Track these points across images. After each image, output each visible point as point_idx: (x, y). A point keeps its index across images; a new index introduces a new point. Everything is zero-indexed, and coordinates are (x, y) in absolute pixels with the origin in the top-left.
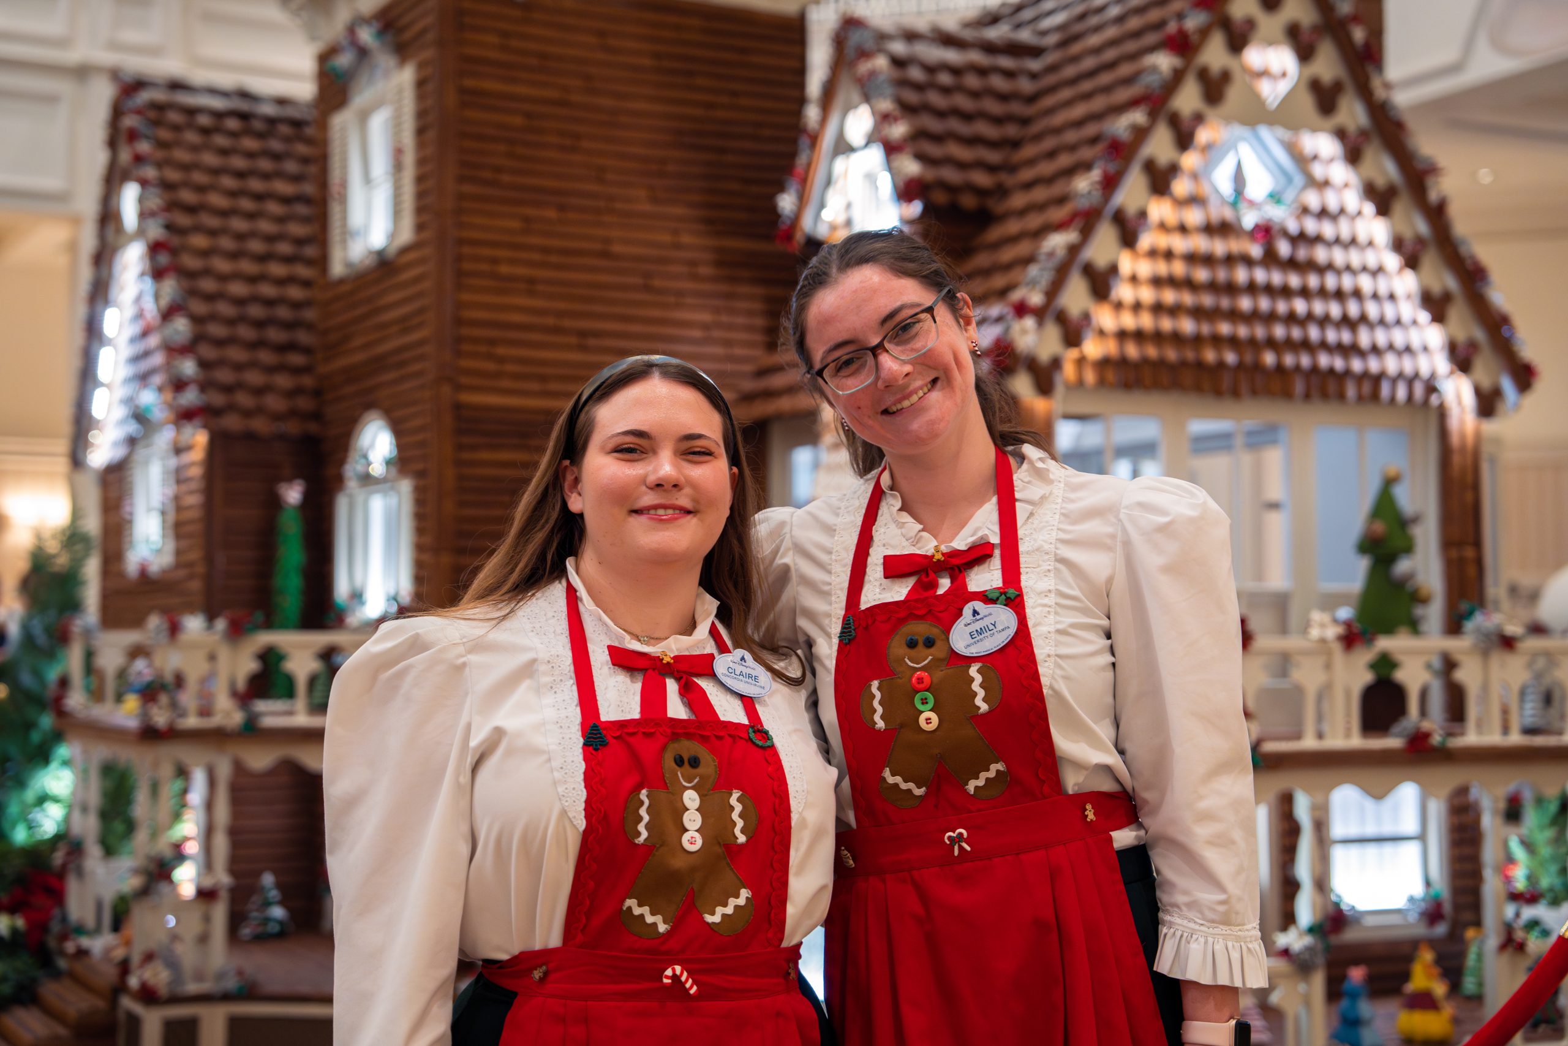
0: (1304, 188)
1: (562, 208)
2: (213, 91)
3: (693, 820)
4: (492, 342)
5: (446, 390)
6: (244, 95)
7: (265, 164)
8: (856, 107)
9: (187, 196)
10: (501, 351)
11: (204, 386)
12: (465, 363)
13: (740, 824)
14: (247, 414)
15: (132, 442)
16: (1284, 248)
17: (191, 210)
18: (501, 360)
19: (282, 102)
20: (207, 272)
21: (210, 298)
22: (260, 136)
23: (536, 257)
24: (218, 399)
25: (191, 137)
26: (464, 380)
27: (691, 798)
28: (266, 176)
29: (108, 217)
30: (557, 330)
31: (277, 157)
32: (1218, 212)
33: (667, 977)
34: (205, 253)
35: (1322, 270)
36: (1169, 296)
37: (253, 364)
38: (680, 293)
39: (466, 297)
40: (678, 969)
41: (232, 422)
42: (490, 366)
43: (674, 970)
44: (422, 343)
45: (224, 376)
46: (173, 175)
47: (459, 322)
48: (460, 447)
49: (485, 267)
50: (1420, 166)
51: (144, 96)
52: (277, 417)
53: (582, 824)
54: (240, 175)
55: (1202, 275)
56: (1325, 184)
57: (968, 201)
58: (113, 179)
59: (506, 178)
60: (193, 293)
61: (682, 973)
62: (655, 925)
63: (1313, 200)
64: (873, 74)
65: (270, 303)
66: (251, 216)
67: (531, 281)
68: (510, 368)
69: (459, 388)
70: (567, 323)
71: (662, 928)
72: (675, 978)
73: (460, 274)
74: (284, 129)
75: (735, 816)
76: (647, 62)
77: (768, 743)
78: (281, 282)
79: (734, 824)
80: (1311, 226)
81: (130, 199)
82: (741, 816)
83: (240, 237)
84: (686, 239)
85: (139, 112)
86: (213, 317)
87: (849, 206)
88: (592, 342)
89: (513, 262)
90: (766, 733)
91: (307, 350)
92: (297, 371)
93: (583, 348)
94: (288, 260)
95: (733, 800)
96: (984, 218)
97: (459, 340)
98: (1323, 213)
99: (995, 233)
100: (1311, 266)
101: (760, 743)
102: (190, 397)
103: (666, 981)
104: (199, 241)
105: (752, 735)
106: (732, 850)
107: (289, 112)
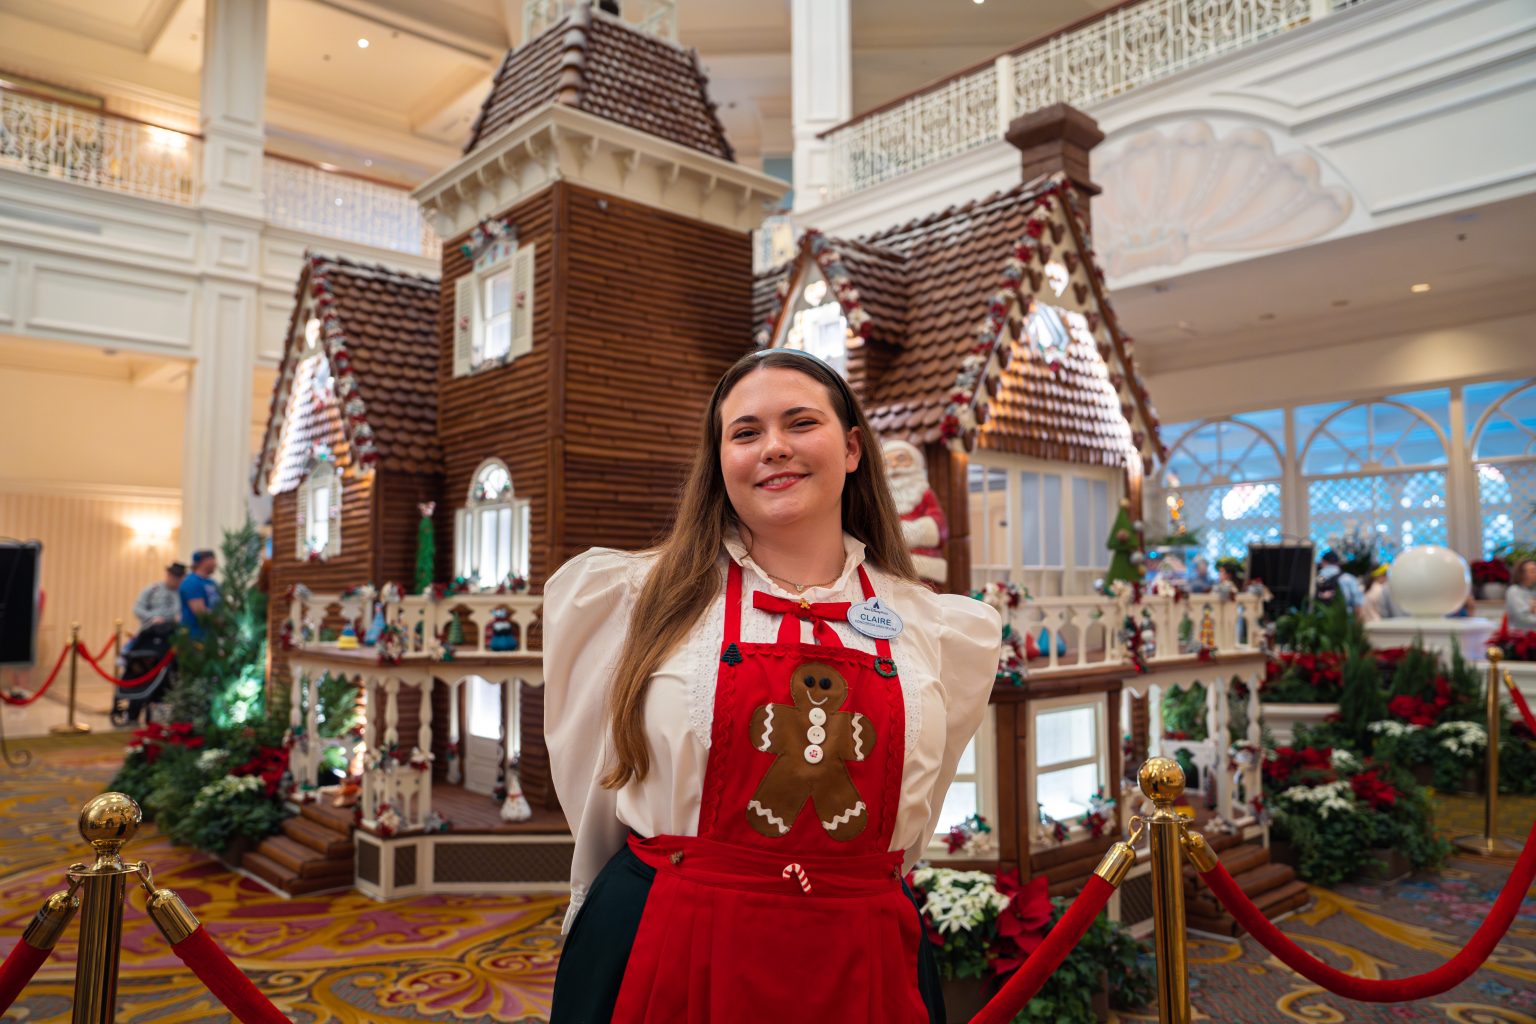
0: (1069, 344)
1: (624, 335)
2: (364, 267)
3: (816, 735)
4: (585, 414)
5: (559, 442)
6: (382, 270)
7: (397, 311)
8: (814, 282)
9: (353, 326)
10: (590, 420)
11: (376, 441)
12: (571, 427)
13: (859, 743)
14: (401, 459)
15: (303, 478)
16: (1063, 375)
17: (357, 335)
18: (590, 425)
19: (403, 276)
20: (369, 372)
21: (372, 388)
22: (393, 294)
23: (610, 363)
24: (384, 450)
25: (353, 292)
26: (569, 437)
27: (817, 716)
28: (398, 318)
29: (294, 340)
30: (622, 409)
31: (403, 307)
32: (1037, 353)
33: (787, 872)
34: (367, 361)
35: (1080, 388)
36: (1019, 398)
37: (401, 429)
38: (687, 390)
39: (571, 386)
40: (798, 867)
41: (392, 464)
42: (583, 429)
43: (794, 867)
44: (543, 412)
45: (385, 435)
46: (346, 315)
47: (567, 401)
48: (567, 480)
49: (581, 368)
50: (1121, 336)
51: (326, 267)
52: (418, 462)
53: (708, 744)
54: (383, 316)
55: (1031, 387)
56: (1077, 342)
57: (890, 339)
58: (299, 316)
59: (593, 314)
60: (362, 384)
61: (800, 872)
62: (776, 826)
63: (1073, 349)
64: (830, 263)
65: (407, 392)
66: (392, 340)
67: (607, 378)
68: (594, 431)
69: (566, 442)
70: (626, 405)
71: (783, 829)
72: (793, 874)
73: (568, 371)
74: (405, 291)
75: (856, 736)
76: (671, 252)
77: (892, 673)
78: (412, 380)
79: (855, 743)
80: (1074, 364)
81: (312, 329)
82: (861, 736)
83: (387, 352)
84: (690, 358)
85: (323, 276)
86: (376, 400)
87: (802, 341)
88: (640, 417)
89: (597, 366)
90: (892, 664)
91: (433, 422)
92: (426, 434)
93: (635, 421)
94: (415, 367)
95: (855, 722)
96: (898, 350)
97: (567, 412)
98: (1078, 358)
99: (907, 358)
100: (1074, 387)
101: (884, 673)
102: (367, 448)
103: (785, 875)
104: (363, 353)
105: (877, 666)
106: (851, 765)
107: (407, 281)
